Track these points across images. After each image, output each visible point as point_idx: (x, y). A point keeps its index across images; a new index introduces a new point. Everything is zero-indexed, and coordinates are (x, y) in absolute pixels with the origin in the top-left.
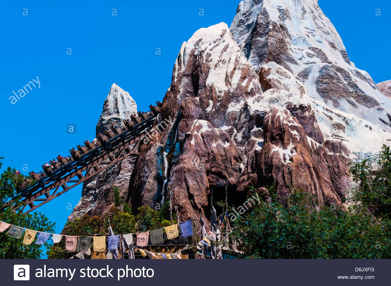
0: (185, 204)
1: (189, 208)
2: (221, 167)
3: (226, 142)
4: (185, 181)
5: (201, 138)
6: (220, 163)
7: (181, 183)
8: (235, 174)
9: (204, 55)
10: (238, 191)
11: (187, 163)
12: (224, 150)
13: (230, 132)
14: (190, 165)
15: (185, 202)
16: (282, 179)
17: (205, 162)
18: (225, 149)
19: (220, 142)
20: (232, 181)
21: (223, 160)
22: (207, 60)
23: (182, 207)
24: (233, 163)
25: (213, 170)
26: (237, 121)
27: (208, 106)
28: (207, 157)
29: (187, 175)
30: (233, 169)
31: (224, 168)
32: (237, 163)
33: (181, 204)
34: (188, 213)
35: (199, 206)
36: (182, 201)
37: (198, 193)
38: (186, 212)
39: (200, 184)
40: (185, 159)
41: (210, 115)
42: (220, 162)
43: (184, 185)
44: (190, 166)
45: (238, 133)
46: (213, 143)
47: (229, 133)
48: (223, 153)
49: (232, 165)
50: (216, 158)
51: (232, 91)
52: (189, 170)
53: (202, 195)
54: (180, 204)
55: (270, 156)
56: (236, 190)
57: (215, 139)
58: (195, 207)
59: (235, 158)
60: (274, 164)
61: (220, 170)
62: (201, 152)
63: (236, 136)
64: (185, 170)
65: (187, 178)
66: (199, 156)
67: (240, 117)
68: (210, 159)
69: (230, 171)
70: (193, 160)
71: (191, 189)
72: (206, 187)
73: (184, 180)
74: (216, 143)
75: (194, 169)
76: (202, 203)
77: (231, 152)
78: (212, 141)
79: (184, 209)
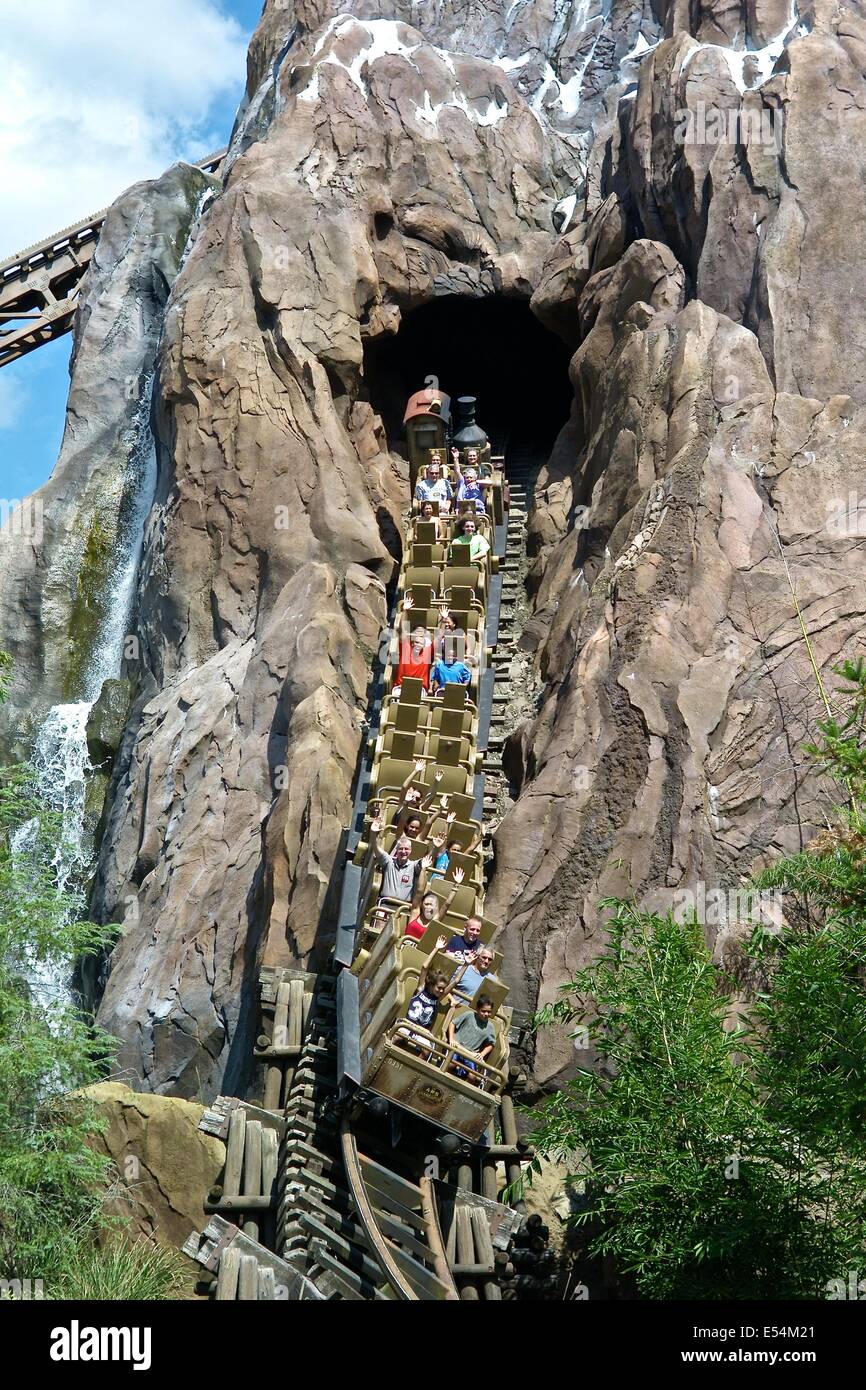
0: (229, 355)
1: (251, 368)
2: (460, 209)
3: (492, 106)
4: (246, 251)
5: (362, 85)
6: (452, 190)
7: (226, 261)
8: (531, 239)
10: (538, 306)
11: (267, 175)
12: (479, 137)
13: (525, 80)
14: (283, 181)
15: (233, 345)
16: (732, 165)
17: (366, 177)
18: (481, 135)
19: (459, 101)
20: (510, 266)
21: (470, 178)
23: (216, 369)
24: (521, 193)
25: (412, 216)
26: (556, 32)
28: (375, 152)
29: (257, 224)
30: (523, 219)
31: (473, 214)
32: (543, 195)
33: (210, 357)
34: (246, 396)
35: (302, 355)
36: (216, 342)
37: (304, 299)
38: (235, 393)
39: (323, 262)
40: (258, 161)
41: (429, 17)
42: (455, 188)
43: (239, 270)
44: (280, 187)
45: (564, 81)
46: (421, 104)
47: (521, 86)
48: (471, 148)
49: (515, 201)
50: (431, 165)
52: (268, 205)
53: (326, 309)
54: (206, 357)
55: (673, 82)
56: (530, 312)
57: (430, 89)
58: (281, 356)
59: (536, 173)
61: (452, 220)
62: (344, 134)
63: (551, 95)
64: (251, 204)
65: (256, 238)
66: (336, 148)
67: (570, 15)
68: (395, 166)
69: (504, 226)
70: (302, 163)
71: (266, 280)
72: (356, 278)
73: (240, 249)
74: (439, 107)
75: (298, 197)
76: (326, 344)
77: (511, 146)
78: (419, 98)
79: (228, 375)
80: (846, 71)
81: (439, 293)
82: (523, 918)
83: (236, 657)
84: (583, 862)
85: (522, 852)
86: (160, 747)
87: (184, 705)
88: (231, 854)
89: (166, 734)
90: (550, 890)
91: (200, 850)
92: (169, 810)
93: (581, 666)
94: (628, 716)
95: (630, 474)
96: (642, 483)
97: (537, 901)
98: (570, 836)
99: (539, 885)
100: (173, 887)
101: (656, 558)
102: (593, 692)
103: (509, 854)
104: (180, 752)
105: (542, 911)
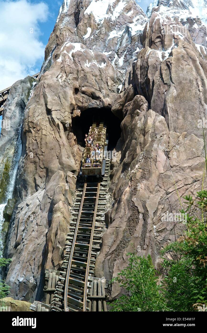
0: (40, 121)
1: (45, 124)
2: (95, 87)
3: (103, 63)
4: (44, 97)
5: (72, 58)
6: (93, 83)
7: (39, 99)
8: (111, 95)
10: (113, 110)
11: (49, 79)
12: (99, 70)
13: (110, 57)
14: (53, 80)
15: (41, 119)
16: (159, 78)
17: (73, 80)
18: (100, 70)
19: (95, 62)
20: (107, 101)
21: (97, 80)
23: (37, 125)
24: (109, 84)
25: (83, 89)
26: (118, 46)
27: (85, 33)
28: (75, 74)
29: (47, 90)
30: (110, 90)
31: (98, 88)
32: (114, 84)
33: (35, 122)
34: (44, 131)
35: (57, 121)
36: (37, 118)
37: (58, 108)
38: (41, 130)
39: (63, 100)
40: (47, 75)
41: (88, 42)
42: (94, 82)
43: (42, 101)
44: (52, 82)
45: (120, 58)
46: (86, 63)
47: (110, 59)
48: (98, 73)
49: (108, 86)
50: (88, 77)
51: (113, 19)
52: (49, 86)
53: (63, 111)
54: (34, 122)
55: (145, 58)
56: (111, 111)
57: (88, 59)
58: (52, 122)
59: (113, 79)
60: (149, 64)
61: (93, 90)
62: (68, 69)
63: (116, 61)
64: (45, 86)
65: (46, 94)
66: (66, 73)
67: (121, 42)
68: (80, 77)
69: (105, 91)
70: (57, 76)
71: (49, 104)
72: (70, 103)
73: (42, 96)
74: (90, 63)
75: (57, 84)
76: (63, 119)
77: (107, 73)
78: (85, 61)
79: (39, 126)
80: (186, 56)
81: (90, 107)
82: (109, 257)
83: (40, 193)
84: (123, 244)
85: (109, 241)
86: (21, 215)
87: (27, 205)
88: (39, 241)
89: (23, 212)
90: (115, 250)
91: (31, 240)
92: (23, 231)
93: (123, 196)
94: (134, 208)
95: (135, 150)
96: (138, 153)
97: (112, 253)
98: (120, 237)
99: (113, 249)
100: (24, 250)
101: (141, 170)
102: (126, 203)
103: (106, 242)
104: (26, 216)
105: (113, 256)
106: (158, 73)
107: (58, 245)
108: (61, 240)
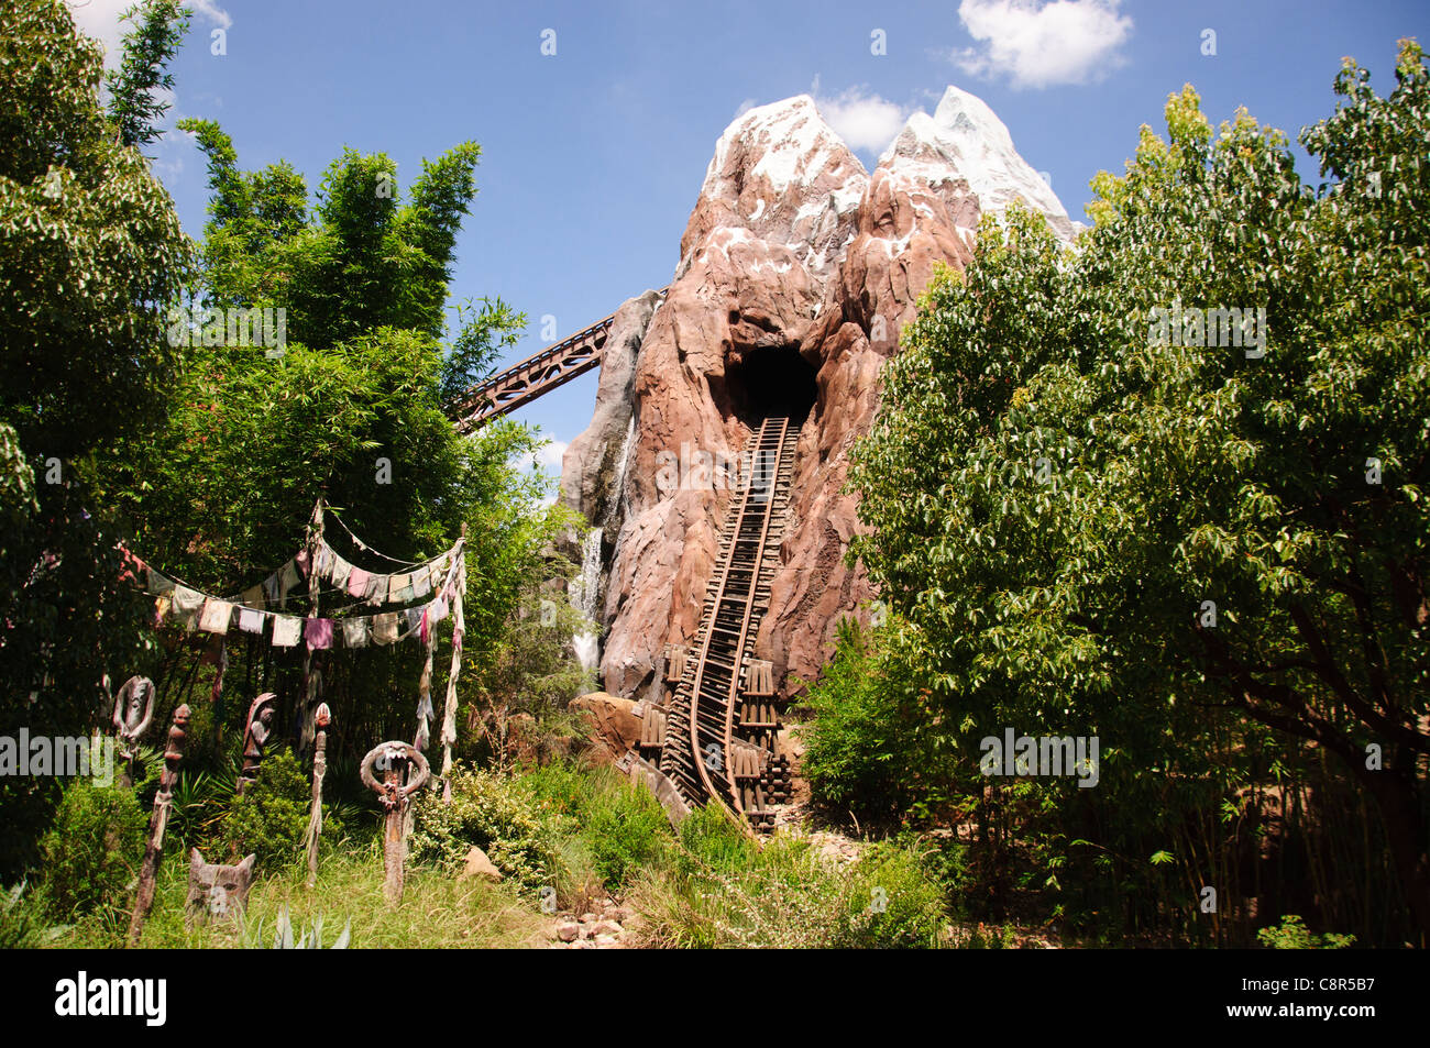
0: (666, 373)
1: (675, 379)
2: (769, 309)
3: (785, 265)
4: (674, 329)
5: (727, 256)
6: (766, 301)
7: (665, 333)
8: (800, 322)
9: (756, 135)
10: (803, 351)
11: (684, 295)
13: (800, 253)
14: (691, 298)
15: (667, 369)
16: (886, 290)
17: (728, 295)
18: (779, 277)
19: (770, 263)
20: (791, 334)
21: (774, 296)
22: (760, 142)
23: (660, 380)
24: (797, 302)
25: (748, 313)
26: (814, 232)
27: (753, 210)
28: (732, 285)
29: (679, 317)
30: (797, 313)
31: (775, 311)
32: (806, 303)
33: (656, 374)
34: (672, 391)
35: (698, 374)
36: (660, 368)
37: (698, 349)
38: (667, 390)
39: (707, 332)
40: (681, 289)
41: (758, 227)
43: (670, 336)
44: (690, 301)
45: (817, 254)
46: (753, 264)
47: (798, 256)
48: (775, 283)
49: (794, 306)
50: (757, 290)
51: (805, 183)
52: (684, 308)
53: (708, 353)
55: (861, 255)
56: (800, 353)
57: (757, 258)
58: (689, 374)
59: (803, 293)
60: (869, 265)
61: (766, 314)
62: (719, 277)
63: (811, 260)
64: (677, 308)
65: (678, 322)
66: (715, 283)
67: (820, 225)
68: (741, 291)
69: (789, 317)
70: (699, 290)
71: (681, 341)
72: (722, 340)
73: (671, 327)
74: (761, 265)
75: (697, 304)
76: (708, 369)
77: (793, 282)
78: (752, 261)
79: (665, 382)
80: (936, 250)
81: (759, 346)
82: (783, 624)
83: (665, 507)
84: (809, 599)
85: (783, 593)
86: (627, 548)
87: (642, 528)
88: (660, 593)
89: (633, 541)
90: (795, 611)
91: (646, 591)
92: (634, 575)
93: (812, 511)
94: (832, 534)
95: (837, 425)
96: (843, 430)
97: (788, 617)
98: (804, 588)
99: (790, 609)
100: (634, 608)
101: (847, 463)
102: (816, 523)
103: (778, 595)
104: (640, 548)
105: (792, 620)
106: (884, 281)
107: (693, 601)
108: (697, 591)
